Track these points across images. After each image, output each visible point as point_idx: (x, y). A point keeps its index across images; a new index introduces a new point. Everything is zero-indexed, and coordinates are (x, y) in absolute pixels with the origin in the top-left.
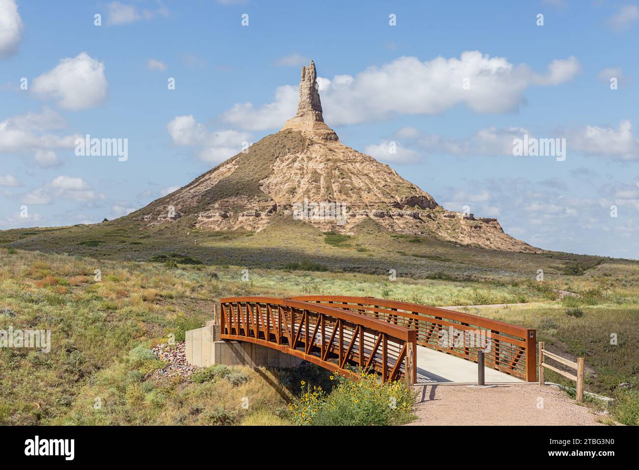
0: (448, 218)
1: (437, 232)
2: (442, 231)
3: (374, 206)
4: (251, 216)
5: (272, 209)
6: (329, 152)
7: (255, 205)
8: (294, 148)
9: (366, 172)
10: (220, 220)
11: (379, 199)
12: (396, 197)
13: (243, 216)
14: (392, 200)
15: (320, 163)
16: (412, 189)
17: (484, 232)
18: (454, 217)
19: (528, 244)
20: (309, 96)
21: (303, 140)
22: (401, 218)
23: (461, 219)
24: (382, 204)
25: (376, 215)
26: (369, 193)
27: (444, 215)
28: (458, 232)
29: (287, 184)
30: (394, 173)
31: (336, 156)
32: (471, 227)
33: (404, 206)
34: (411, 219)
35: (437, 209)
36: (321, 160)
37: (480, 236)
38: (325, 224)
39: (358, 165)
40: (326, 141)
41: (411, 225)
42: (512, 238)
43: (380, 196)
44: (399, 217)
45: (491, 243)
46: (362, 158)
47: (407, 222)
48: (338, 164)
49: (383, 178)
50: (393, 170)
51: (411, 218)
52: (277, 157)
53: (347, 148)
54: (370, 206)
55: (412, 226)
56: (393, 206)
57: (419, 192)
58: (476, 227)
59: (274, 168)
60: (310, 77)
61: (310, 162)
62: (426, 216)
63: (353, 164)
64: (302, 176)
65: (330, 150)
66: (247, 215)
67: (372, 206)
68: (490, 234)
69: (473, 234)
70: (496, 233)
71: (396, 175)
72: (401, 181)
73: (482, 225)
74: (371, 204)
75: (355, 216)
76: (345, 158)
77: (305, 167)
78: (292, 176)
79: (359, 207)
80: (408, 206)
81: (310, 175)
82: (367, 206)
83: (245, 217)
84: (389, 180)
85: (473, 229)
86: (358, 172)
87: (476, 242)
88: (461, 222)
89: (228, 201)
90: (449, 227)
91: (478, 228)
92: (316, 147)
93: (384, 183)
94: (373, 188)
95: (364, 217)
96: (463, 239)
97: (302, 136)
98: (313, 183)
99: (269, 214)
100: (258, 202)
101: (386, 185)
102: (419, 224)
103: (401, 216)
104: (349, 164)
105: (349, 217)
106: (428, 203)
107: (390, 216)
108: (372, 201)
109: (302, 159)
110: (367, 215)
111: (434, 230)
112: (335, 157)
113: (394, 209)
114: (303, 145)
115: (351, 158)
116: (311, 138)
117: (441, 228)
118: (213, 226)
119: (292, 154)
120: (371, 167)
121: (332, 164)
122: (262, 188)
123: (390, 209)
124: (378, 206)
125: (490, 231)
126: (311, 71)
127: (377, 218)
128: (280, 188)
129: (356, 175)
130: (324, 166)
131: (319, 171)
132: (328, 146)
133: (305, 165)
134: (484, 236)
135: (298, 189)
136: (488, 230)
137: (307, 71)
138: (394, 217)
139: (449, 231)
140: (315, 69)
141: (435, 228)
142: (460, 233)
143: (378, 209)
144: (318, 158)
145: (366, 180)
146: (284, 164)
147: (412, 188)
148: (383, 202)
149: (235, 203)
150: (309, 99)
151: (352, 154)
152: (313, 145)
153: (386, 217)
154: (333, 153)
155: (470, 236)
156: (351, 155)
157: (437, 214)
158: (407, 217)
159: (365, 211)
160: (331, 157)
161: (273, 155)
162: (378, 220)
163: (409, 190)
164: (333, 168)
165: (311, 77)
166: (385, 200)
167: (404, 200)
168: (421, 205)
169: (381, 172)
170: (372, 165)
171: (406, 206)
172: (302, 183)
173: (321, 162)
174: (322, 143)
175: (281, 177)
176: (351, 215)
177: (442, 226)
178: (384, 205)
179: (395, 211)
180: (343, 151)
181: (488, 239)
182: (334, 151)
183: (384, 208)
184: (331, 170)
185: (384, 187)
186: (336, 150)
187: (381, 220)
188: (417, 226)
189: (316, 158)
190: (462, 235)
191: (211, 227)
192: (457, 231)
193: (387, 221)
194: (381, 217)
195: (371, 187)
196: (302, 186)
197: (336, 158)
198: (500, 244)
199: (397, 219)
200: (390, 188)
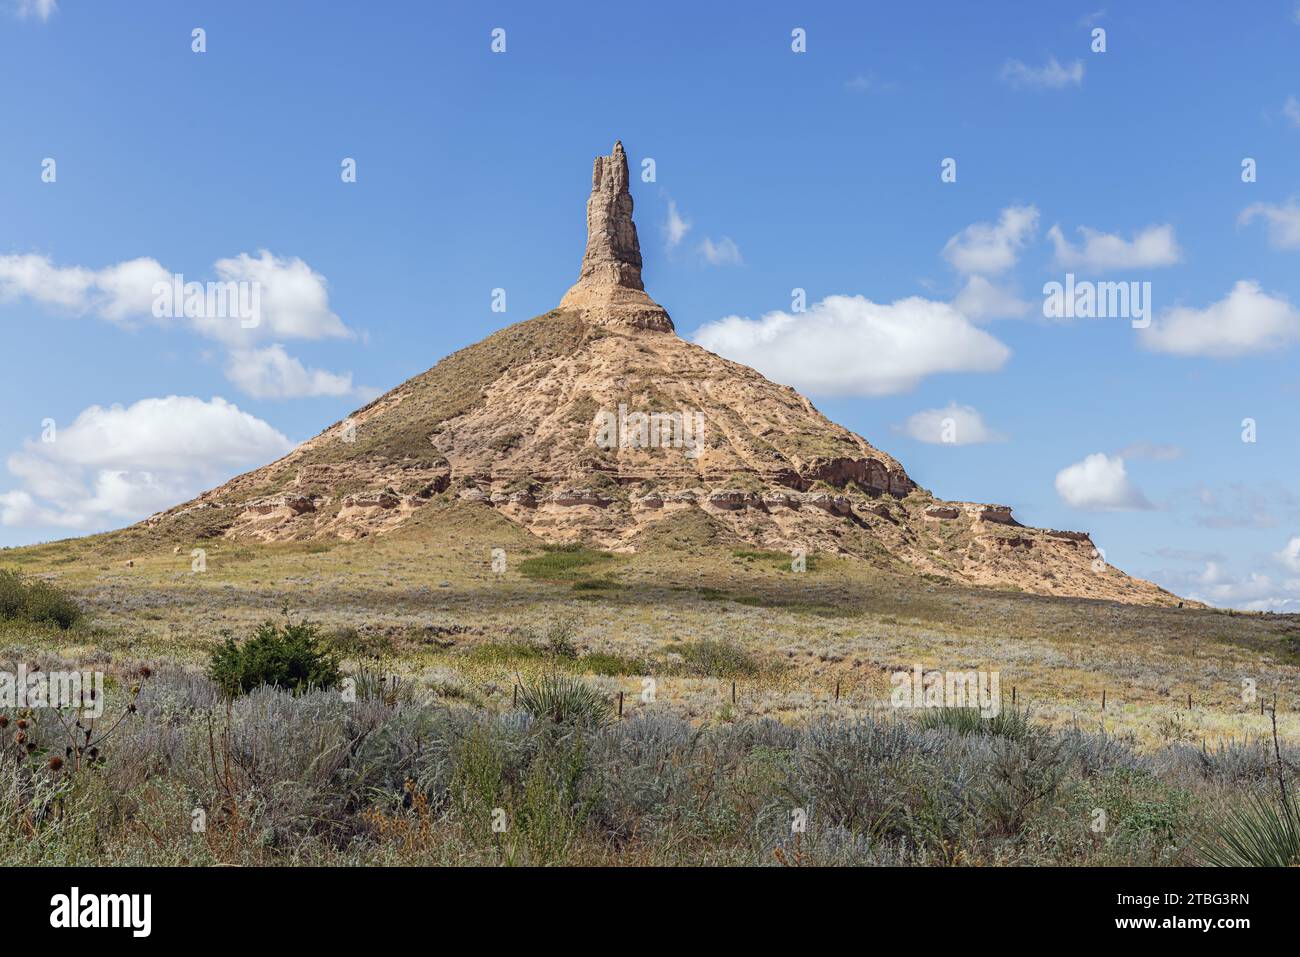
0: (938, 519)
1: (898, 554)
2: (912, 550)
3: (721, 479)
4: (370, 504)
5: (431, 487)
6: (639, 353)
7: (393, 478)
8: (550, 347)
9: (724, 400)
10: (288, 516)
11: (739, 461)
12: (794, 458)
13: (350, 505)
14: (776, 466)
15: (606, 378)
16: (844, 443)
17: (1039, 557)
18: (955, 515)
19: (1166, 592)
20: (605, 225)
21: (579, 327)
22: (792, 512)
23: (974, 520)
24: (744, 473)
25: (717, 502)
26: (716, 447)
27: (929, 509)
28: (963, 554)
29: (502, 428)
30: (807, 405)
31: (654, 363)
32: (1001, 541)
33: (812, 483)
34: (822, 517)
35: (913, 495)
36: (609, 371)
37: (1026, 567)
38: (565, 525)
39: (707, 384)
40: (636, 331)
41: (815, 530)
42: (1119, 575)
43: (744, 455)
44: (785, 509)
45: (1055, 586)
46: (724, 368)
47: (806, 522)
48: (654, 381)
49: (770, 416)
50: (804, 400)
51: (823, 512)
52: (506, 369)
53: (689, 346)
54: (710, 479)
55: (820, 532)
56: (775, 480)
57: (867, 451)
58: (1014, 543)
59: (488, 393)
60: (612, 180)
61: (583, 377)
62: (874, 511)
63: (696, 382)
64: (550, 409)
65: (642, 350)
66: (358, 504)
67: (717, 478)
68: (1056, 563)
69: (1006, 561)
70: (1072, 558)
71: (811, 412)
72: (820, 424)
73: (1033, 538)
74: (713, 474)
75: (661, 504)
76: (677, 369)
77: (564, 389)
78: (523, 408)
79: (678, 482)
80: (823, 482)
81: (569, 406)
82: (702, 480)
83: (355, 509)
84: (784, 420)
85: (1007, 547)
86: (703, 400)
87: (1010, 582)
88: (974, 528)
89: (327, 469)
90: (939, 541)
91: (1022, 546)
92: (610, 343)
93: (766, 426)
94: (733, 438)
95: (685, 506)
96: (975, 574)
97: (580, 320)
98: (571, 423)
99: (419, 499)
100: (404, 469)
101: (772, 431)
102: (844, 529)
103: (795, 506)
104: (684, 383)
105: (642, 507)
106: (885, 478)
107: (763, 506)
108: (718, 466)
109: (564, 371)
110: (693, 502)
111: (889, 548)
112: (649, 366)
113: (774, 489)
114: (575, 339)
115: (695, 367)
116: (601, 322)
117: (914, 544)
118: (260, 533)
119: (543, 359)
120: (743, 389)
121: (638, 380)
122: (435, 440)
123: (764, 488)
124: (732, 480)
125: (1056, 553)
126: (614, 166)
127: (721, 511)
128: (482, 437)
129: (695, 405)
130: (613, 383)
131: (596, 397)
132: (639, 342)
133: (565, 383)
134: (1037, 566)
135: (527, 438)
136: (1052, 551)
137: (606, 167)
138: (773, 510)
139: (936, 552)
140: (624, 161)
141: (896, 543)
142: (966, 558)
143: (730, 487)
144: (603, 367)
145: (720, 419)
146: (515, 384)
147: (847, 440)
148: (748, 470)
149: (347, 473)
150: (605, 234)
151: (697, 360)
152: (602, 340)
153: (750, 508)
154: (650, 357)
155: (996, 565)
156: (693, 360)
157: (909, 508)
158: (812, 508)
159: (690, 493)
160: (638, 366)
161: (497, 365)
162: (723, 515)
163: (835, 445)
164: (637, 389)
165: (615, 182)
166: (760, 466)
167: (811, 466)
168: (866, 484)
169: (766, 401)
170: (745, 384)
171: (817, 482)
172: (545, 423)
173: (609, 376)
174: (627, 334)
175: (495, 413)
176: (648, 503)
177: (920, 537)
178: (751, 477)
179: (779, 492)
180: (676, 352)
181: (1048, 575)
182: (652, 353)
183: (748, 483)
184: (631, 394)
185: (765, 434)
186: (659, 351)
187: (731, 517)
188: (837, 534)
189: (599, 366)
190: (974, 563)
191: (256, 535)
192: (959, 551)
193: (749, 519)
194: (734, 508)
195: (727, 433)
196: (539, 431)
197: (653, 367)
198: (1083, 589)
199: (780, 513)
200: (782, 439)
